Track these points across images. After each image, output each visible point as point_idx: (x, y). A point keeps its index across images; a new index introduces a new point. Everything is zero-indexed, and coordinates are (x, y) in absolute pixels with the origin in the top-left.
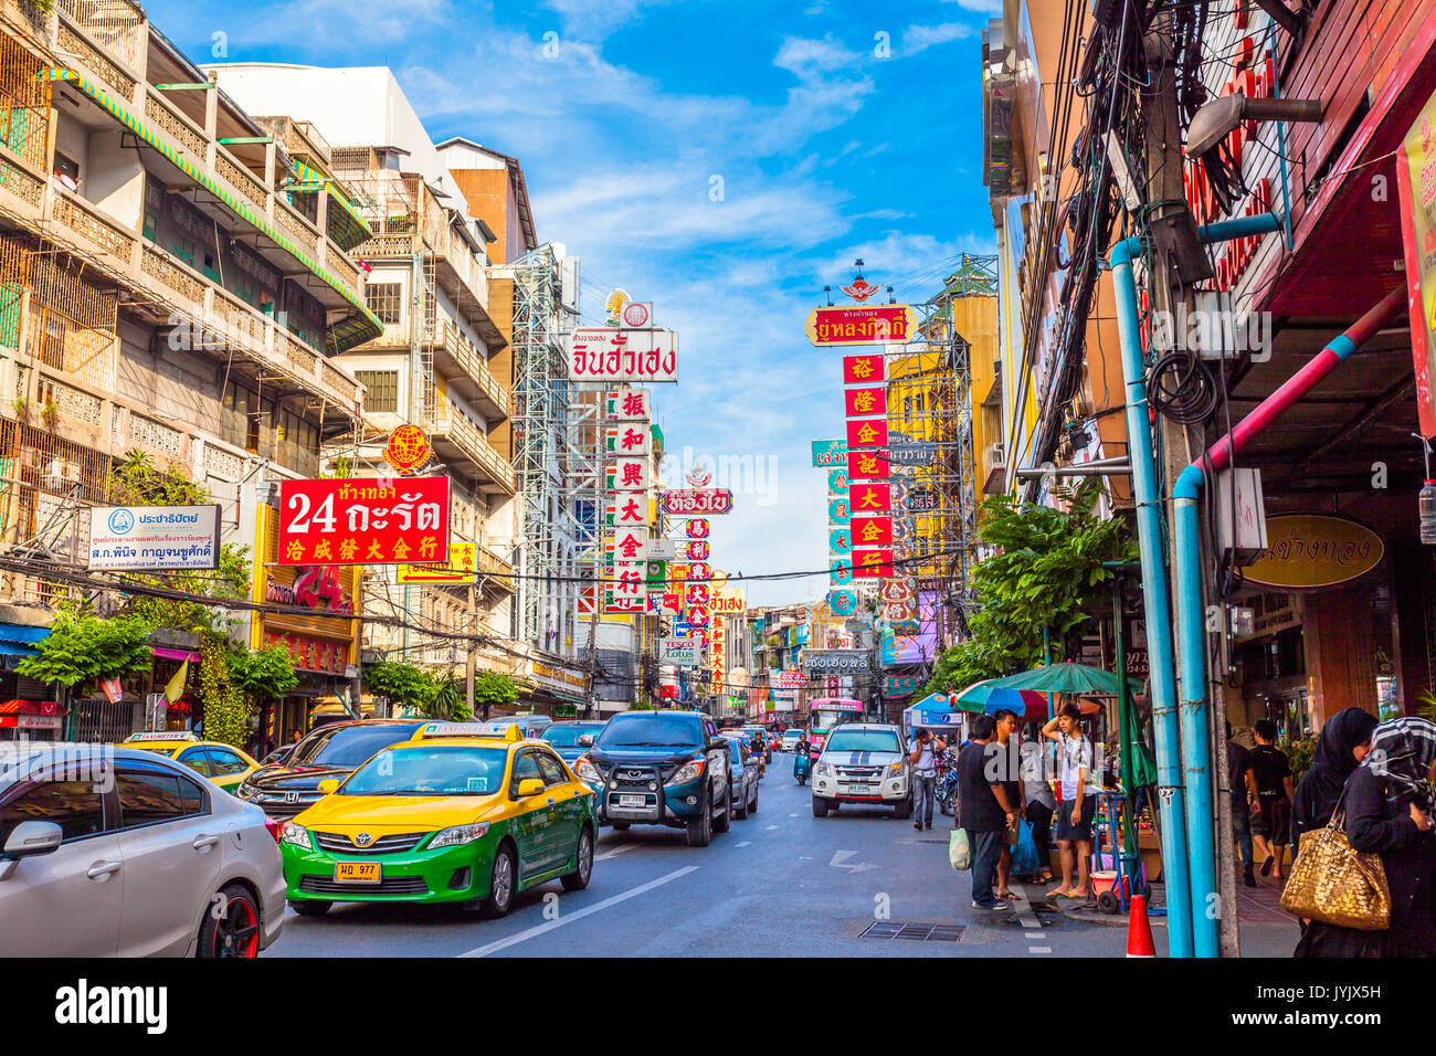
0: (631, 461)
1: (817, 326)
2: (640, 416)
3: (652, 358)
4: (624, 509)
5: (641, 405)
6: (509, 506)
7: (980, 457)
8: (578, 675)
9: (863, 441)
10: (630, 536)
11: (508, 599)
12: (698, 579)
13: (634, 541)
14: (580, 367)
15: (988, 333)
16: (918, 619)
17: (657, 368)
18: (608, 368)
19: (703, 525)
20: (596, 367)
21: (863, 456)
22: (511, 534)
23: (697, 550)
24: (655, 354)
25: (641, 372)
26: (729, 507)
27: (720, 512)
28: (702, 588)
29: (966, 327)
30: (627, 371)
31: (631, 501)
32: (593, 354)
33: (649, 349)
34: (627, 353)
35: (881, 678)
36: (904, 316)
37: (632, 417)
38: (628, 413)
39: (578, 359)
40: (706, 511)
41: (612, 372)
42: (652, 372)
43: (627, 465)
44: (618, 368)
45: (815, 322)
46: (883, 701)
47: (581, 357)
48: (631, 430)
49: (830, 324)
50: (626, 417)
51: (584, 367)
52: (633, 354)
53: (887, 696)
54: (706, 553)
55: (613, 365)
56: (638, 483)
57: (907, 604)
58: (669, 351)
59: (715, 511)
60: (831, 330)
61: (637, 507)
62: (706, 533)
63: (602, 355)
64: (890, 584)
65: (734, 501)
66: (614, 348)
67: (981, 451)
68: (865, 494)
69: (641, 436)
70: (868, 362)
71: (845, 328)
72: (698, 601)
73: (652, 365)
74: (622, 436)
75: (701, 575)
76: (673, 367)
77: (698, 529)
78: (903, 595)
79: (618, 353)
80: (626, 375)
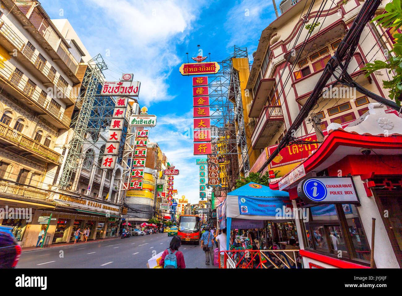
0: (117, 120)
1: (184, 69)
2: (123, 106)
3: (130, 89)
4: (111, 136)
5: (124, 102)
6: (66, 133)
7: (246, 107)
8: (117, 208)
9: (199, 103)
10: (112, 145)
11: (56, 168)
12: (170, 190)
13: (113, 147)
14: (105, 91)
15: (245, 68)
16: (221, 184)
17: (131, 91)
18: (115, 92)
19: (172, 177)
20: (110, 91)
21: (199, 109)
22: (64, 143)
23: (171, 183)
24: (131, 88)
25: (126, 92)
26: (178, 174)
27: (176, 175)
28: (171, 192)
29: (237, 66)
30: (121, 92)
31: (114, 133)
32: (110, 87)
33: (129, 86)
34: (122, 87)
35: (211, 213)
36: (215, 65)
37: (120, 106)
38: (119, 105)
39: (105, 89)
40: (173, 174)
41: (116, 93)
42: (129, 93)
43: (116, 121)
44: (118, 91)
45: (183, 68)
46: (212, 219)
47: (106, 88)
48: (119, 110)
49: (188, 68)
50: (118, 106)
51: (106, 91)
52: (124, 87)
53: (213, 218)
54: (173, 184)
55: (116, 91)
56: (118, 127)
57: (217, 179)
58: (136, 86)
59: (175, 174)
60: (189, 70)
61: (116, 135)
62: (173, 179)
63: (113, 88)
64: (212, 172)
65: (180, 172)
66: (118, 86)
67: (246, 105)
68: (200, 122)
69: (122, 112)
70: (202, 79)
71: (193, 69)
72: (170, 195)
73: (130, 91)
74: (115, 111)
75: (171, 189)
76: (137, 91)
77: (171, 178)
78: (216, 176)
79: (119, 87)
80: (120, 93)
